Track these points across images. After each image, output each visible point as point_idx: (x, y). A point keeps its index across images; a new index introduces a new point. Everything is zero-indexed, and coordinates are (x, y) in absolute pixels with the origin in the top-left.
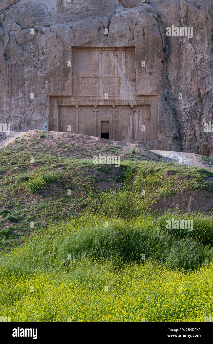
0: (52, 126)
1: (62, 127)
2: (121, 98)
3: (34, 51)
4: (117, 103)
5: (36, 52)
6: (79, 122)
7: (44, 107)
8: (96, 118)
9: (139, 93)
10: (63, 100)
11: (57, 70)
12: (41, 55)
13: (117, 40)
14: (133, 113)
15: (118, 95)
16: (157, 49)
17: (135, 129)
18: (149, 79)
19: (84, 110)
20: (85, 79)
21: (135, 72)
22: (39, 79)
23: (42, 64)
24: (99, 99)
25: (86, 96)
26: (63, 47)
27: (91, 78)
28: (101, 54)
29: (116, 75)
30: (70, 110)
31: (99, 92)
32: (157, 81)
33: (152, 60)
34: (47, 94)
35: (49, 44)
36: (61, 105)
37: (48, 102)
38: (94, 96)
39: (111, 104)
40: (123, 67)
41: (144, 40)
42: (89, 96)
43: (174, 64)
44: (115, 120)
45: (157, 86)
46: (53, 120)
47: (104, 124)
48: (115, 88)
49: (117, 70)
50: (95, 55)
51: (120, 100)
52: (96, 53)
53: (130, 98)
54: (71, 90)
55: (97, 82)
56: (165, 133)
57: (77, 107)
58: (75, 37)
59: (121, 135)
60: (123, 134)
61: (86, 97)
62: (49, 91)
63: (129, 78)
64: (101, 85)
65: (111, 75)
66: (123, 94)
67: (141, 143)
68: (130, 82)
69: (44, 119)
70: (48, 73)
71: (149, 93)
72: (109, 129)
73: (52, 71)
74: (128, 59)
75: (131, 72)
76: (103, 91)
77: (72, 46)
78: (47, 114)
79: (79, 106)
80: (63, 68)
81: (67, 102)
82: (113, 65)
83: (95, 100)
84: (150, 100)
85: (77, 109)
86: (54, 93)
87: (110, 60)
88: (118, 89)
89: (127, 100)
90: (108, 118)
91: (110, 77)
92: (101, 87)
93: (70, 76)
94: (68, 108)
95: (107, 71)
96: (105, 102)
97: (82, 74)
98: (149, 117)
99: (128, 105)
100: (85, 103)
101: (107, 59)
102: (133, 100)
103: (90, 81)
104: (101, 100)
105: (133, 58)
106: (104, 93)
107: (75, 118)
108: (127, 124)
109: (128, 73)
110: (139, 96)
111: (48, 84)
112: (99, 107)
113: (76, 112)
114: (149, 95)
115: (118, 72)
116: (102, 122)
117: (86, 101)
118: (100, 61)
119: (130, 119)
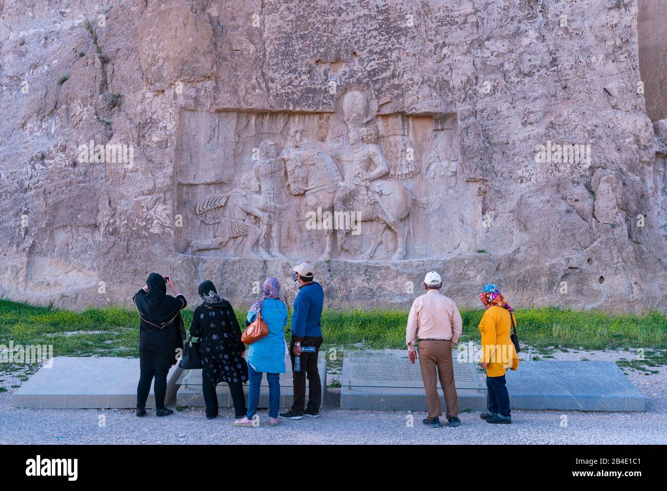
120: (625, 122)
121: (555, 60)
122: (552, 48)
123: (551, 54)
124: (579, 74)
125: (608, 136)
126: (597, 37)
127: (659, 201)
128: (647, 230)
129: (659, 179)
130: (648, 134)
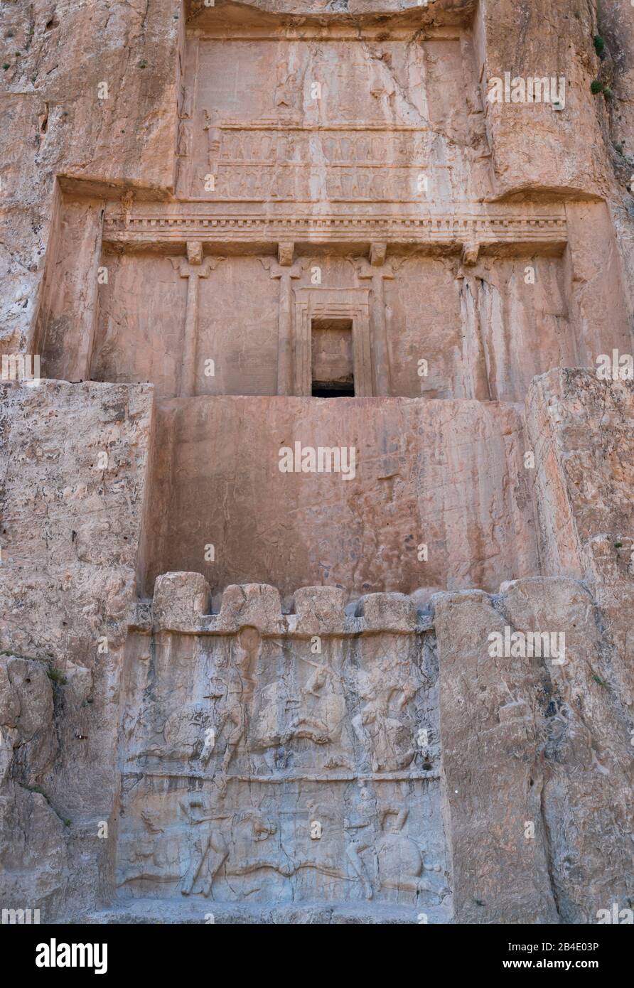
1: (112, 343)
2: (417, 212)
3: (14, 21)
4: (400, 235)
5: (18, 22)
6: (198, 319)
7: (27, 221)
8: (286, 306)
9: (513, 179)
10: (129, 217)
11: (109, 67)
12: (41, 30)
14: (476, 286)
15: (400, 199)
16: (575, 24)
17: (492, 359)
19: (231, 271)
20: (237, 134)
21: (477, 107)
22: (18, 108)
23: (40, 56)
24: (307, 212)
25: (240, 198)
27: (267, 134)
28: (314, 51)
29: (388, 123)
30: (161, 269)
31: (307, 186)
32: (591, 141)
33: (558, 59)
34: (49, 169)
36: (114, 236)
37: (51, 203)
38: (279, 198)
39: (364, 240)
40: (419, 97)
42: (257, 199)
44: (384, 315)
46: (67, 294)
47: (327, 339)
48: (385, 170)
49: (391, 105)
50: (286, 54)
51: (413, 222)
53: (462, 210)
54: (171, 164)
55: (298, 147)
57: (194, 249)
60: (431, 377)
61: (244, 205)
62: (62, 157)
63: (450, 132)
64: (318, 157)
65: (362, 122)
66: (424, 194)
68: (458, 151)
69: (19, 269)
70: (65, 76)
71: (562, 180)
72: (351, 362)
73: (84, 70)
74: (440, 69)
75: (457, 113)
76: (328, 181)
78: (36, 250)
79: (209, 250)
80: (137, 60)
81: (145, 223)
82: (369, 86)
83: (288, 218)
84: (564, 218)
85: (195, 263)
86: (84, 166)
87: (358, 72)
88: (399, 177)
89: (447, 218)
90: (347, 307)
91: (358, 128)
92: (316, 166)
93: (168, 102)
94: (148, 261)
95: (341, 108)
96: (337, 229)
97: (223, 115)
98: (559, 308)
99: (453, 242)
100: (236, 229)
101: (344, 66)
102: (475, 218)
103: (263, 143)
104: (315, 218)
105: (464, 64)
106: (328, 188)
107: (180, 303)
108: (446, 335)
109: (444, 115)
110: (508, 198)
111: (59, 125)
112: (303, 259)
113: (187, 278)
114: (565, 184)
115: (394, 112)
116: (319, 326)
117: (240, 223)
118: (308, 73)
119: (463, 311)
120: (91, 581)
124: (37, 512)
125: (51, 603)
126: (78, 460)
127: (134, 712)
128: (81, 765)
129: (140, 671)
130: (118, 598)
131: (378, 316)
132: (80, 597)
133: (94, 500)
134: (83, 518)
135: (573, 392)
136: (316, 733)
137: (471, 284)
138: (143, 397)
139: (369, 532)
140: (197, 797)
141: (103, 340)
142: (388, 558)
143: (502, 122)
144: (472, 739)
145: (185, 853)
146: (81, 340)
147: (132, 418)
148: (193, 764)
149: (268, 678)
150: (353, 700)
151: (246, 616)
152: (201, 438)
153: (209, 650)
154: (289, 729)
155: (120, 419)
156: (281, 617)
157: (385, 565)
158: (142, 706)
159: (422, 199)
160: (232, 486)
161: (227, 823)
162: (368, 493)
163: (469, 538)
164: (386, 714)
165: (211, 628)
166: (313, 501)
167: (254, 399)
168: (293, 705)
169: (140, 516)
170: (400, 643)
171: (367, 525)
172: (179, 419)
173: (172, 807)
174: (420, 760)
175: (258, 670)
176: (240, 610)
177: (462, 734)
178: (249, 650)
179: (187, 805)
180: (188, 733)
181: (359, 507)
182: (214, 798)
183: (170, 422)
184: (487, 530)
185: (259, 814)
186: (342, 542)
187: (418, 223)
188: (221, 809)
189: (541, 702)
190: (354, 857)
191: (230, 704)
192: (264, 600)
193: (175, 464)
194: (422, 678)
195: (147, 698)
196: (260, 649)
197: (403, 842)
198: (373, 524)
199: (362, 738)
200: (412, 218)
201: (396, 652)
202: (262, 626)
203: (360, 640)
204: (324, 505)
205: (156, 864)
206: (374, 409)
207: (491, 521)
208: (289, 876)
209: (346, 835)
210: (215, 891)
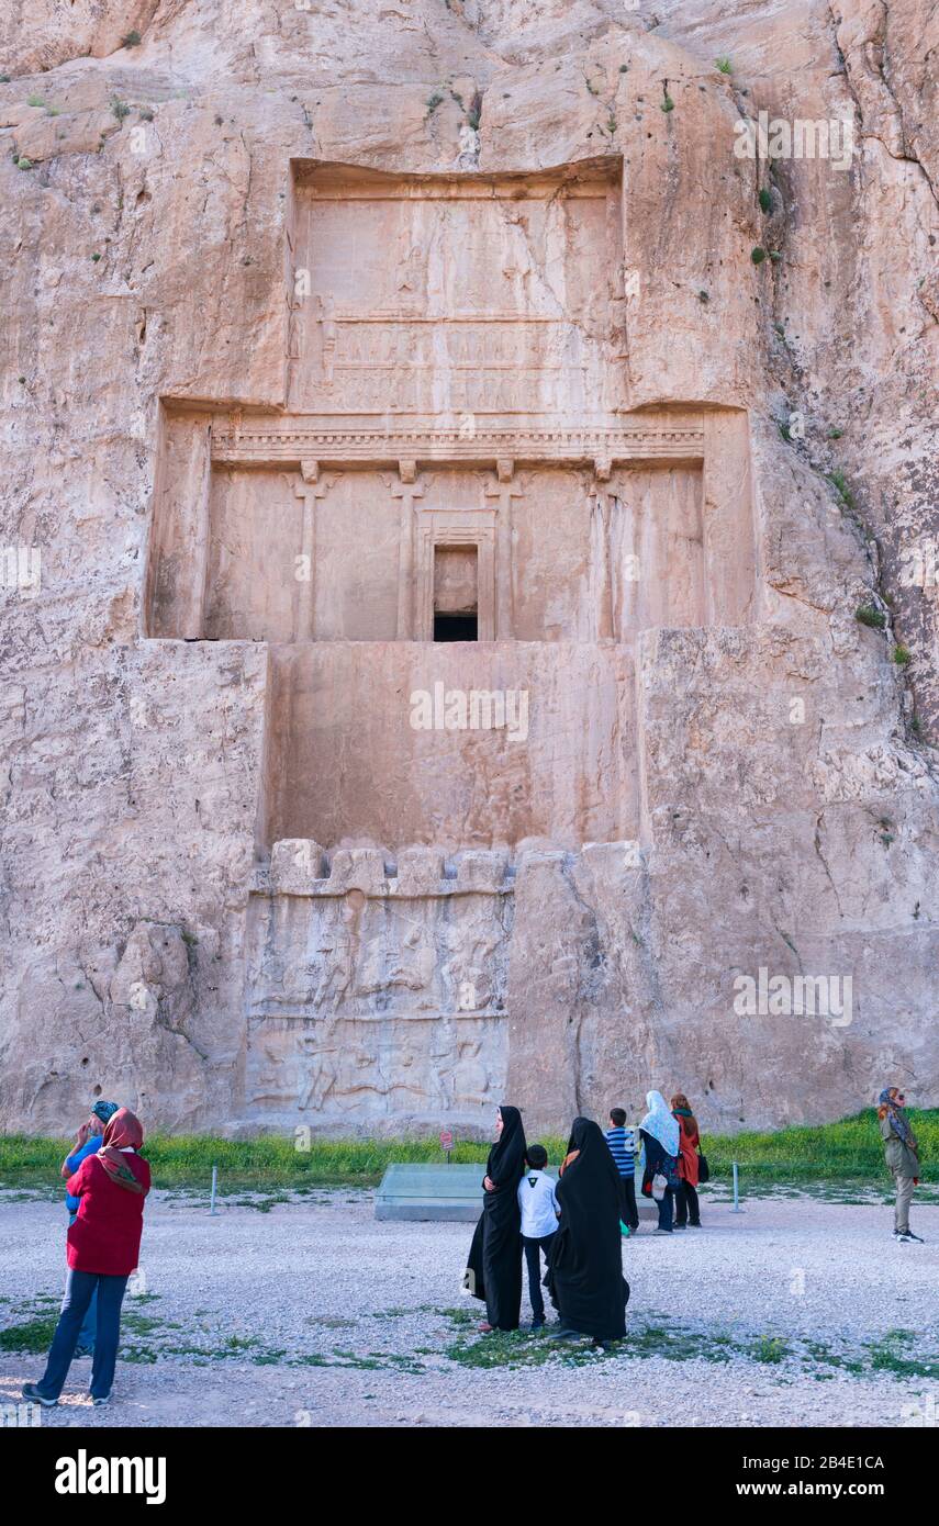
0: (168, 562)
1: (225, 576)
2: (546, 424)
3: (99, 190)
4: (526, 449)
5: (105, 194)
7: (131, 453)
8: (407, 531)
9: (646, 393)
10: (238, 434)
11: (209, 265)
12: (133, 202)
13: (528, 143)
14: (608, 505)
15: (529, 410)
16: (734, 184)
17: (619, 589)
18: (700, 324)
19: (349, 488)
20: (355, 328)
21: (617, 294)
22: (113, 313)
23: (133, 244)
24: (428, 426)
25: (357, 411)
26: (245, 156)
27: (388, 327)
28: (441, 215)
29: (520, 312)
30: (274, 487)
31: (430, 394)
32: (738, 337)
33: (710, 234)
34: (151, 390)
35: (173, 151)
36: (223, 456)
37: (154, 429)
38: (399, 410)
39: (490, 456)
40: (556, 276)
41: (670, 130)
42: (376, 411)
43: (815, 274)
44: (509, 542)
45: (741, 361)
46: (176, 528)
47: (452, 564)
48: (514, 372)
49: (525, 289)
50: (410, 219)
51: (541, 436)
52: (418, 210)
53: (595, 421)
54: (281, 373)
55: (420, 344)
56: (804, 589)
57: (309, 468)
58: (310, 126)
59: (541, 615)
60: (555, 611)
61: (361, 418)
62: (164, 375)
63: (587, 325)
64: (441, 357)
65: (492, 312)
66: (555, 403)
67: (675, 633)
68: (595, 348)
69: (126, 512)
70: (163, 277)
71: (698, 393)
72: (476, 590)
73: (183, 270)
74: (583, 238)
75: (597, 298)
76: (452, 387)
77: (297, 155)
78: (142, 488)
79: (324, 467)
80: (241, 256)
81: (256, 440)
82: (502, 263)
83: (409, 433)
84: (700, 431)
85: (311, 482)
86: (188, 385)
87: (490, 243)
88: (529, 381)
89: (578, 432)
90: (472, 531)
91: (487, 319)
92: (440, 368)
93: (276, 303)
94: (261, 477)
95: (470, 292)
96: (461, 445)
97: (340, 303)
98: (693, 529)
99: (584, 458)
100: (353, 446)
101: (474, 236)
102: (608, 432)
103: (384, 338)
104: (437, 433)
105: (608, 234)
106: (453, 396)
107: (296, 528)
108: (574, 563)
109: (583, 301)
110: (642, 410)
111: (159, 336)
112: (427, 474)
113: (303, 498)
114: (700, 398)
115: (528, 298)
116: (441, 550)
117: (358, 439)
118: (434, 245)
119: (593, 536)
120: (215, 849)
121: (128, 763)
122: (126, 746)
123: (123, 755)
124: (162, 781)
125: (180, 871)
126: (197, 726)
127: (257, 964)
128: (213, 1010)
129: (261, 930)
130: (240, 865)
131: (503, 542)
132: (206, 865)
133: (214, 767)
134: (205, 786)
135: (665, 655)
136: (411, 980)
137: (603, 505)
138: (257, 657)
139: (481, 783)
140: (310, 1035)
141: (216, 572)
142: (497, 809)
143: (639, 322)
144: (530, 987)
145: (301, 1078)
146: (192, 581)
147: (248, 681)
148: (308, 1007)
149: (372, 934)
150: (443, 953)
151: (353, 880)
152: (317, 688)
153: (321, 910)
154: (388, 978)
155: (236, 682)
156: (383, 880)
157: (494, 816)
158: (264, 959)
159: (552, 409)
160: (348, 738)
161: (335, 1055)
162: (481, 744)
163: (576, 788)
164: (470, 964)
165: (322, 891)
166: (427, 752)
167: (372, 645)
168: (392, 957)
169: (258, 782)
170: (486, 902)
171: (479, 776)
172: (296, 668)
173: (290, 1042)
174: (495, 1001)
175: (363, 926)
176: (347, 875)
177: (523, 983)
178: (356, 910)
179: (303, 1041)
180: (303, 983)
181: (472, 757)
182: (324, 1035)
183: (287, 671)
184: (593, 779)
185: (362, 1047)
186: (454, 794)
187: (547, 437)
188: (332, 1041)
189: (588, 956)
190: (437, 1080)
191: (339, 957)
192: (369, 865)
193: (293, 715)
194: (503, 933)
195: (268, 952)
196: (365, 909)
197: (475, 1067)
198: (485, 774)
199: (449, 984)
200: (540, 432)
201: (481, 910)
202: (366, 889)
203: (452, 900)
204: (438, 757)
205: (278, 1087)
206: (490, 655)
207: (597, 770)
208: (384, 1094)
209: (431, 1062)
210: (325, 1106)
